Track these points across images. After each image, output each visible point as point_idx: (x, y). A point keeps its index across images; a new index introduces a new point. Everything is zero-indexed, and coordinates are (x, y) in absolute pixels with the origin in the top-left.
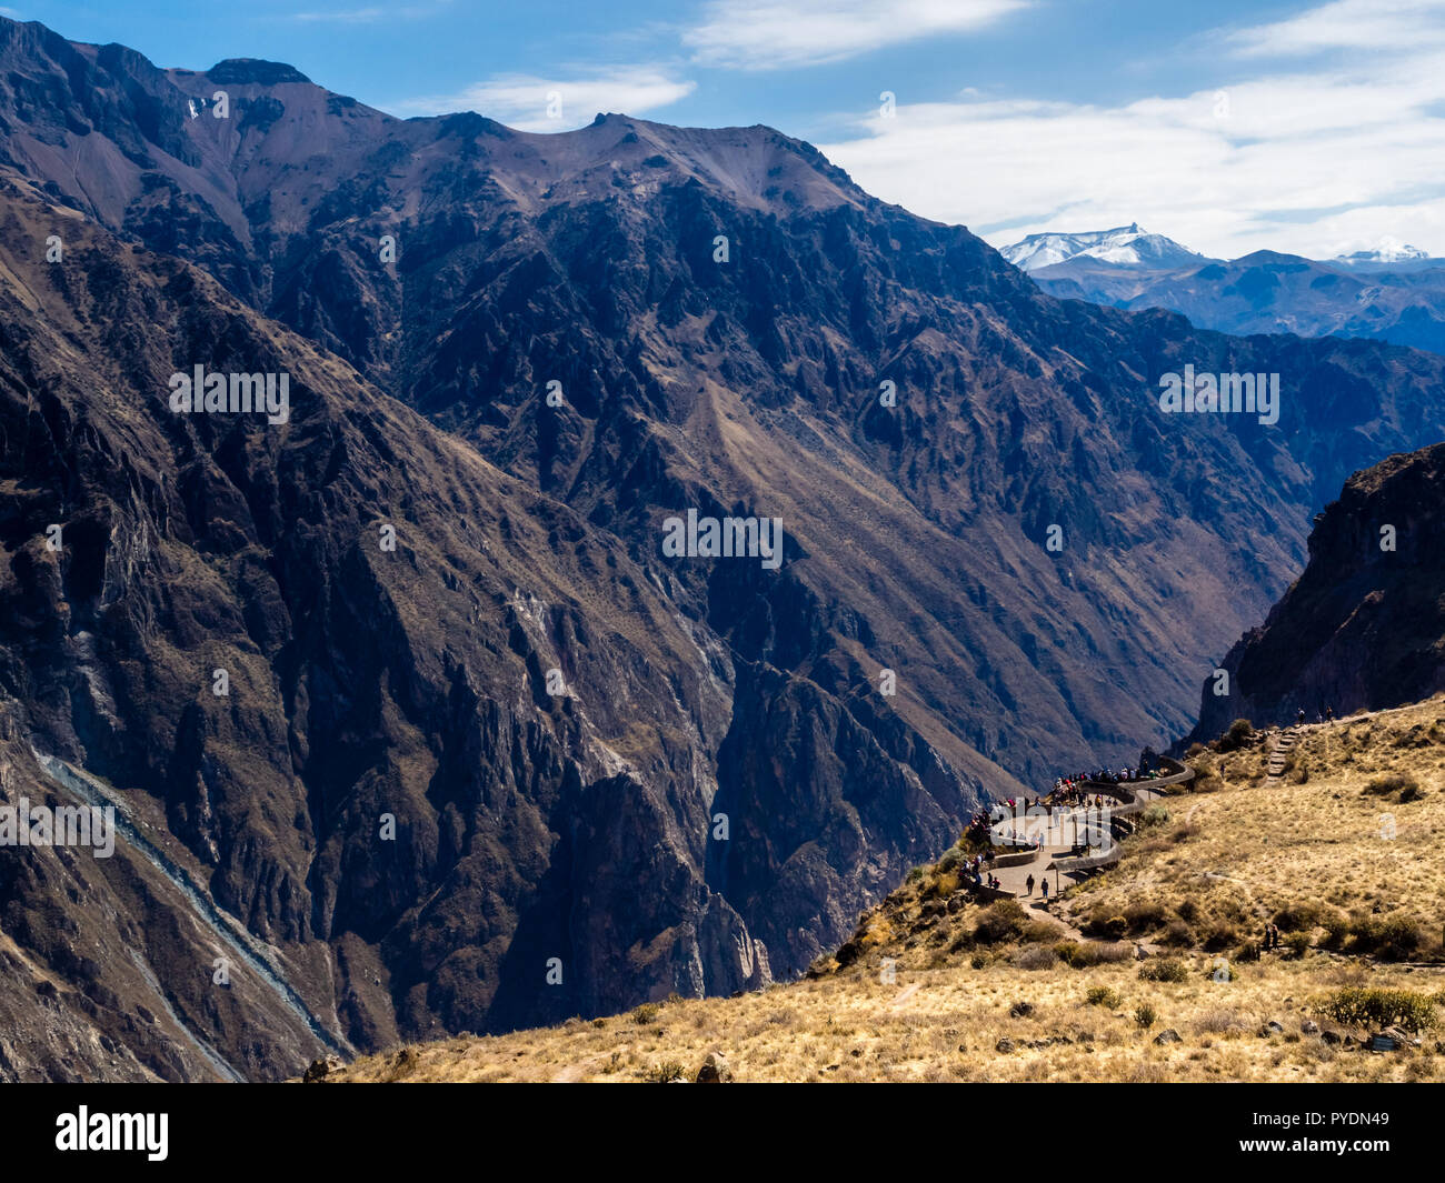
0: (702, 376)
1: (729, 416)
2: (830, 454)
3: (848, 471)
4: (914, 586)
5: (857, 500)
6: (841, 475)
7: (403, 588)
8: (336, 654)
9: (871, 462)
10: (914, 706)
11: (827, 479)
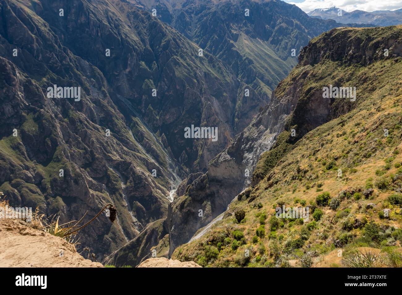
0: (241, 32)
1: (245, 39)
2: (262, 46)
3: (265, 49)
4: (274, 70)
5: (266, 54)
6: (264, 50)
7: (177, 69)
8: (165, 80)
9: (270, 47)
10: (269, 90)
11: (261, 50)
